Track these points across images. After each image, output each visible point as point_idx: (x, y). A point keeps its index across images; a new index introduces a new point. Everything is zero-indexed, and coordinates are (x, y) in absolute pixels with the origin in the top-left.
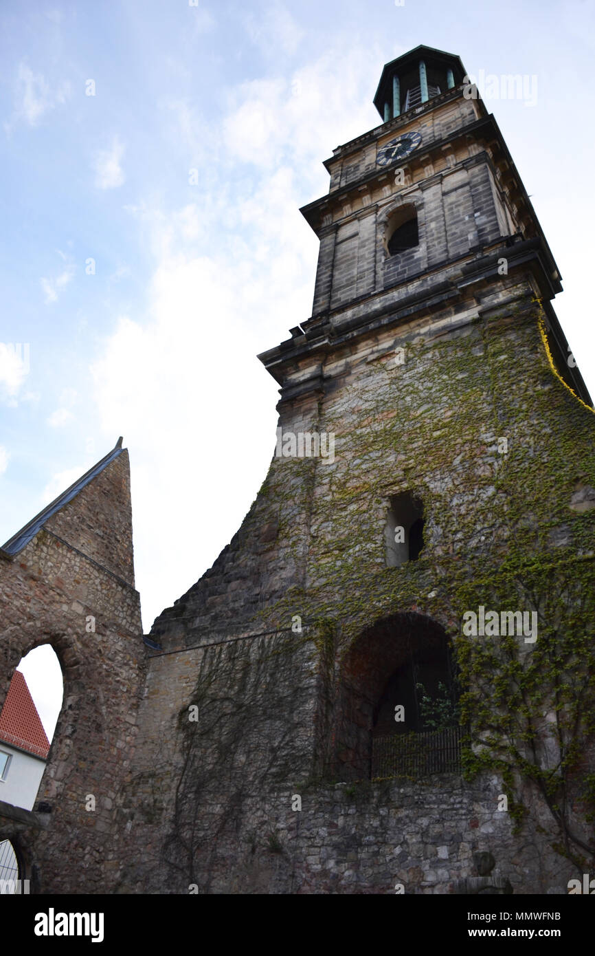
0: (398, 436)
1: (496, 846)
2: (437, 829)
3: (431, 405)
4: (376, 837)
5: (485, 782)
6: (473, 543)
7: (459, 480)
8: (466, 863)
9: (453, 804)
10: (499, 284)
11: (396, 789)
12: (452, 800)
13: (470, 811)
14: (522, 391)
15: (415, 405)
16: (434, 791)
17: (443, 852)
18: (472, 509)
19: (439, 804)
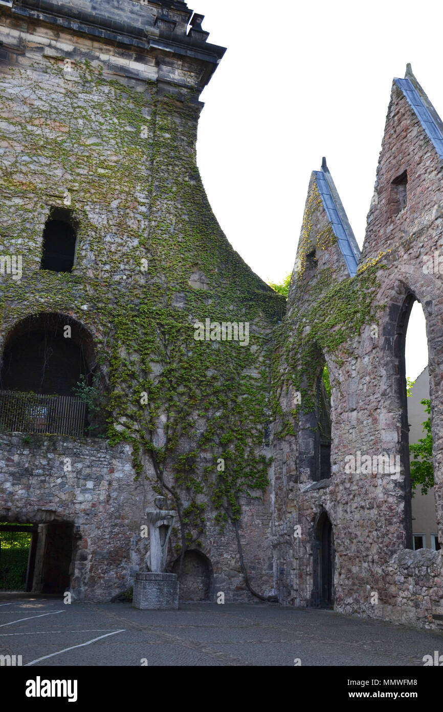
0: (67, 153)
1: (123, 485)
2: (88, 471)
3: (99, 141)
4: (44, 471)
5: (121, 448)
6: (117, 278)
7: (114, 221)
8: (104, 492)
9: (100, 458)
10: (180, 63)
11: (61, 443)
12: (99, 455)
13: (110, 464)
14: (175, 175)
15: (86, 132)
16: (88, 448)
17: (90, 485)
18: (119, 251)
19: (90, 456)
